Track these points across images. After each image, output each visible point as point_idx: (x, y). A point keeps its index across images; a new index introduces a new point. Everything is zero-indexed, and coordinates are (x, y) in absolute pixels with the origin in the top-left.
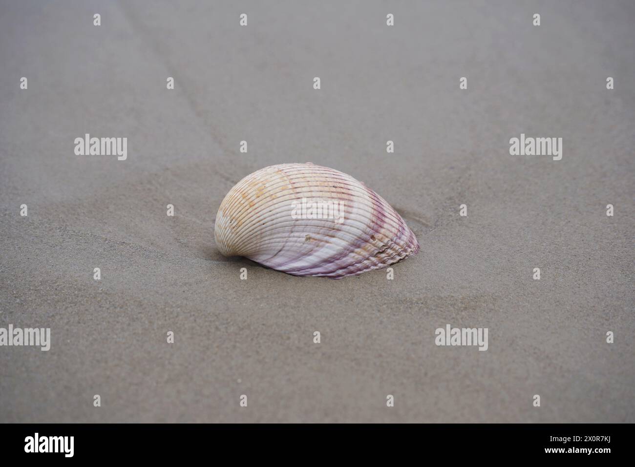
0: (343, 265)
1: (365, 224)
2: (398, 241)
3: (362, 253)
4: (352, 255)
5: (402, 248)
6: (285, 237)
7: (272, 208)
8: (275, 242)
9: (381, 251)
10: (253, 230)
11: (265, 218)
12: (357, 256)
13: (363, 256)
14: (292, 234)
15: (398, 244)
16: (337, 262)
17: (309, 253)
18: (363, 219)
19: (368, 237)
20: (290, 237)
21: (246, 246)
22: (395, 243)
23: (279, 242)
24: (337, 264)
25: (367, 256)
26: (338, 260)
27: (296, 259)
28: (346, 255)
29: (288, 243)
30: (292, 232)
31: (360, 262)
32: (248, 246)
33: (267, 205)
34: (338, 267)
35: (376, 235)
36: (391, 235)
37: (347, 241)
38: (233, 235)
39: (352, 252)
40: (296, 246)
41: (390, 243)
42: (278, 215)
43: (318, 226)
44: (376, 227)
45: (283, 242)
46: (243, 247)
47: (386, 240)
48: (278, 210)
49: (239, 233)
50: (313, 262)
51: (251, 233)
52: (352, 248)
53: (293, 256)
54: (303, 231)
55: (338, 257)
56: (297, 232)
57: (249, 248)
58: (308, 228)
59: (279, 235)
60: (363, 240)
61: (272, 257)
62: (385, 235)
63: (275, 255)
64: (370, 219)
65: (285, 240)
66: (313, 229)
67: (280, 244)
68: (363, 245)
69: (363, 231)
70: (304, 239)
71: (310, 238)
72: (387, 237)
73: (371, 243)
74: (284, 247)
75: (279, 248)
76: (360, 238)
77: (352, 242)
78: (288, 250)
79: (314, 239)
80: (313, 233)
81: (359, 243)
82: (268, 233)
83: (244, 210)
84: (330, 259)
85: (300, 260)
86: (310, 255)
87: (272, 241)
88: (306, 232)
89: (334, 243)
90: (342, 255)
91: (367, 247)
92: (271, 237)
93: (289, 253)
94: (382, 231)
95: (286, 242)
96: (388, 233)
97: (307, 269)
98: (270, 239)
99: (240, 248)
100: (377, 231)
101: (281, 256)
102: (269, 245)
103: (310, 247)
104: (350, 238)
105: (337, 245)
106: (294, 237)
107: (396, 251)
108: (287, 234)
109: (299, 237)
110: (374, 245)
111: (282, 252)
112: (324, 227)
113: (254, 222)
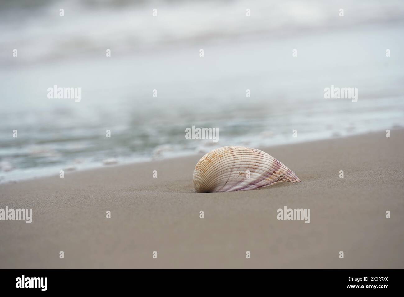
0: (260, 185)
1: (270, 166)
2: (288, 175)
3: (269, 179)
4: (264, 180)
5: (291, 179)
6: (229, 175)
7: (220, 161)
8: (224, 178)
9: (280, 179)
10: (212, 173)
11: (217, 166)
12: (267, 181)
13: (270, 181)
14: (232, 173)
15: (289, 177)
16: (257, 184)
17: (242, 181)
18: (268, 164)
19: (272, 172)
20: (231, 174)
21: (209, 183)
22: (287, 176)
23: (225, 178)
24: (257, 185)
25: (272, 181)
26: (257, 183)
27: (235, 185)
28: (261, 181)
29: (231, 177)
30: (232, 172)
31: (269, 184)
32: (210, 183)
33: (218, 160)
34: (258, 186)
35: (276, 172)
36: (284, 172)
37: (261, 174)
38: (202, 178)
39: (264, 179)
40: (235, 178)
41: (284, 176)
42: (224, 164)
43: (245, 167)
44: (276, 168)
45: (228, 177)
46: (208, 184)
47: (282, 174)
48: (224, 162)
49: (205, 176)
50: (244, 185)
51: (211, 175)
52: (264, 177)
53: (234, 183)
54: (238, 171)
55: (257, 181)
56: (234, 171)
57: (211, 184)
58: (240, 169)
59: (225, 174)
60: (269, 173)
61: (223, 187)
62: (281, 172)
63: (225, 185)
64: (272, 164)
65: (229, 176)
66: (243, 169)
67: (226, 178)
68: (270, 176)
69: (269, 169)
70: (238, 174)
71: (241, 174)
72: (282, 173)
73: (274, 175)
74: (228, 179)
75: (226, 181)
76: (267, 172)
77: (264, 174)
78: (231, 181)
79: (243, 174)
80: (243, 171)
81: (267, 175)
82: (220, 174)
83: (207, 164)
84: (253, 183)
85: (237, 185)
86: (242, 182)
87: (222, 178)
88: (239, 171)
89: (255, 175)
90: (259, 180)
91: (272, 177)
92: (222, 175)
93: (232, 182)
94: (279, 170)
95: (230, 177)
96: (282, 171)
97: (242, 189)
98: (221, 177)
99: (206, 185)
100: (276, 170)
101: (228, 185)
102: (221, 180)
103: (242, 178)
104: (263, 172)
105: (256, 176)
106: (233, 174)
107: (288, 180)
108: (229, 173)
109: (236, 174)
110: (275, 176)
111: (228, 183)
112: (248, 168)
113: (212, 169)
